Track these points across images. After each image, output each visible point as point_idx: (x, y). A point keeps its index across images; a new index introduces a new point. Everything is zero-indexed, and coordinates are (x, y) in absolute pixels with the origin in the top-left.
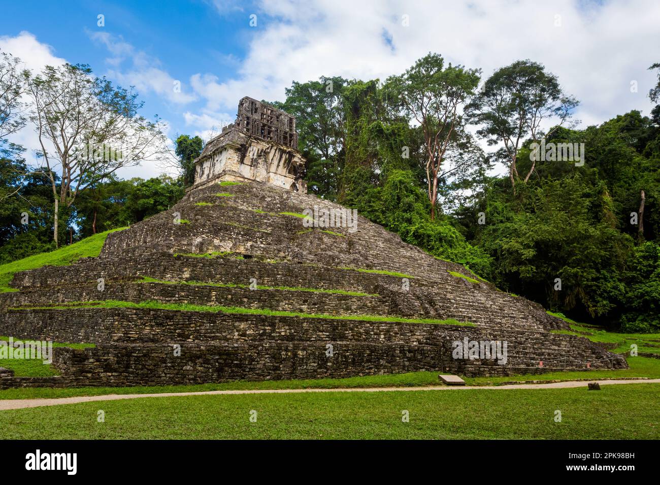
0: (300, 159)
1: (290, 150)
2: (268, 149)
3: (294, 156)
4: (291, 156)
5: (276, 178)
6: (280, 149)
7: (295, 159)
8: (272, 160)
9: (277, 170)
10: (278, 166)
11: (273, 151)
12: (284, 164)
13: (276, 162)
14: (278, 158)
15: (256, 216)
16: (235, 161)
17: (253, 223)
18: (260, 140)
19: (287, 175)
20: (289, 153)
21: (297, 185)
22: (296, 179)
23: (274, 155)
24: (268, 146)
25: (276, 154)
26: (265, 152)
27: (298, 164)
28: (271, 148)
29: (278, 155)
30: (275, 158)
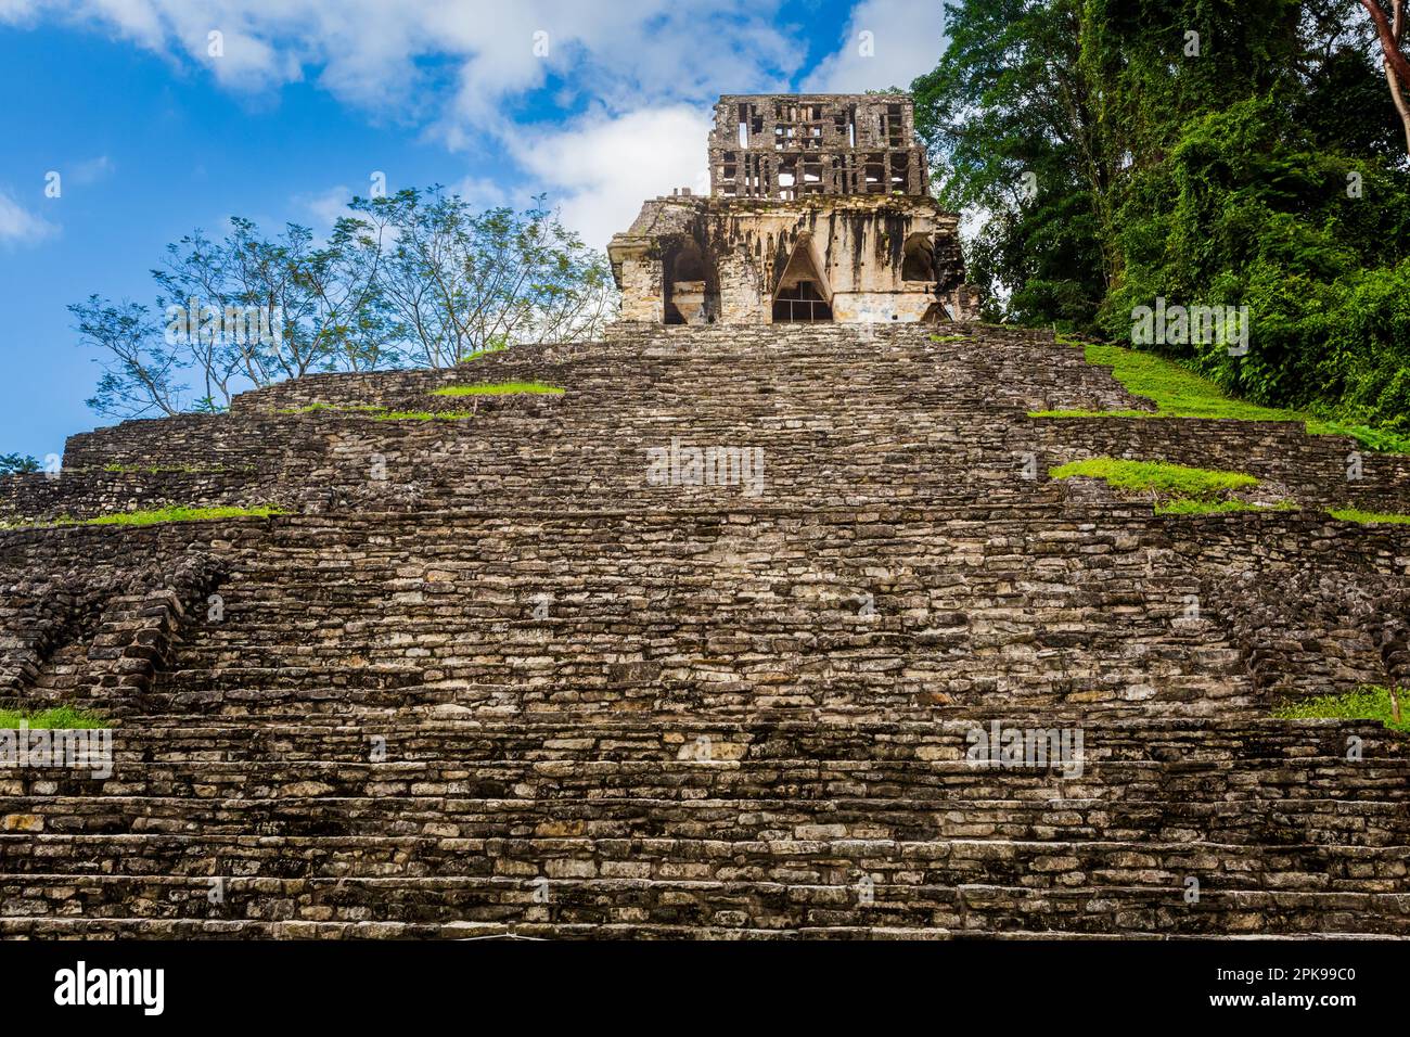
0: (934, 221)
1: (881, 202)
2: (801, 223)
3: (908, 220)
4: (894, 219)
5: (859, 306)
6: (845, 212)
7: (918, 227)
8: (828, 253)
9: (856, 281)
10: (857, 266)
11: (822, 226)
12: (878, 255)
13: (844, 257)
14: (850, 242)
15: (273, 428)
16: (645, 292)
17: (260, 451)
18: (765, 206)
19: (901, 285)
20: (884, 213)
21: (948, 308)
22: (940, 291)
23: (832, 237)
24: (798, 216)
25: (839, 232)
26: (794, 238)
27: (932, 239)
28: (813, 220)
29: (844, 234)
30: (837, 246)
